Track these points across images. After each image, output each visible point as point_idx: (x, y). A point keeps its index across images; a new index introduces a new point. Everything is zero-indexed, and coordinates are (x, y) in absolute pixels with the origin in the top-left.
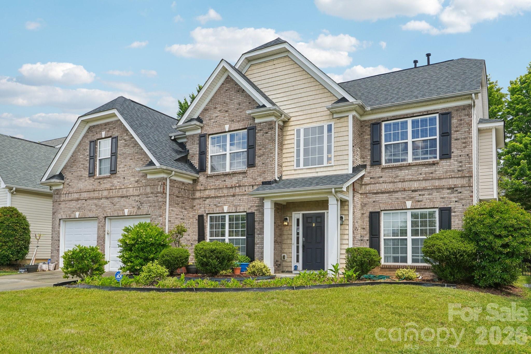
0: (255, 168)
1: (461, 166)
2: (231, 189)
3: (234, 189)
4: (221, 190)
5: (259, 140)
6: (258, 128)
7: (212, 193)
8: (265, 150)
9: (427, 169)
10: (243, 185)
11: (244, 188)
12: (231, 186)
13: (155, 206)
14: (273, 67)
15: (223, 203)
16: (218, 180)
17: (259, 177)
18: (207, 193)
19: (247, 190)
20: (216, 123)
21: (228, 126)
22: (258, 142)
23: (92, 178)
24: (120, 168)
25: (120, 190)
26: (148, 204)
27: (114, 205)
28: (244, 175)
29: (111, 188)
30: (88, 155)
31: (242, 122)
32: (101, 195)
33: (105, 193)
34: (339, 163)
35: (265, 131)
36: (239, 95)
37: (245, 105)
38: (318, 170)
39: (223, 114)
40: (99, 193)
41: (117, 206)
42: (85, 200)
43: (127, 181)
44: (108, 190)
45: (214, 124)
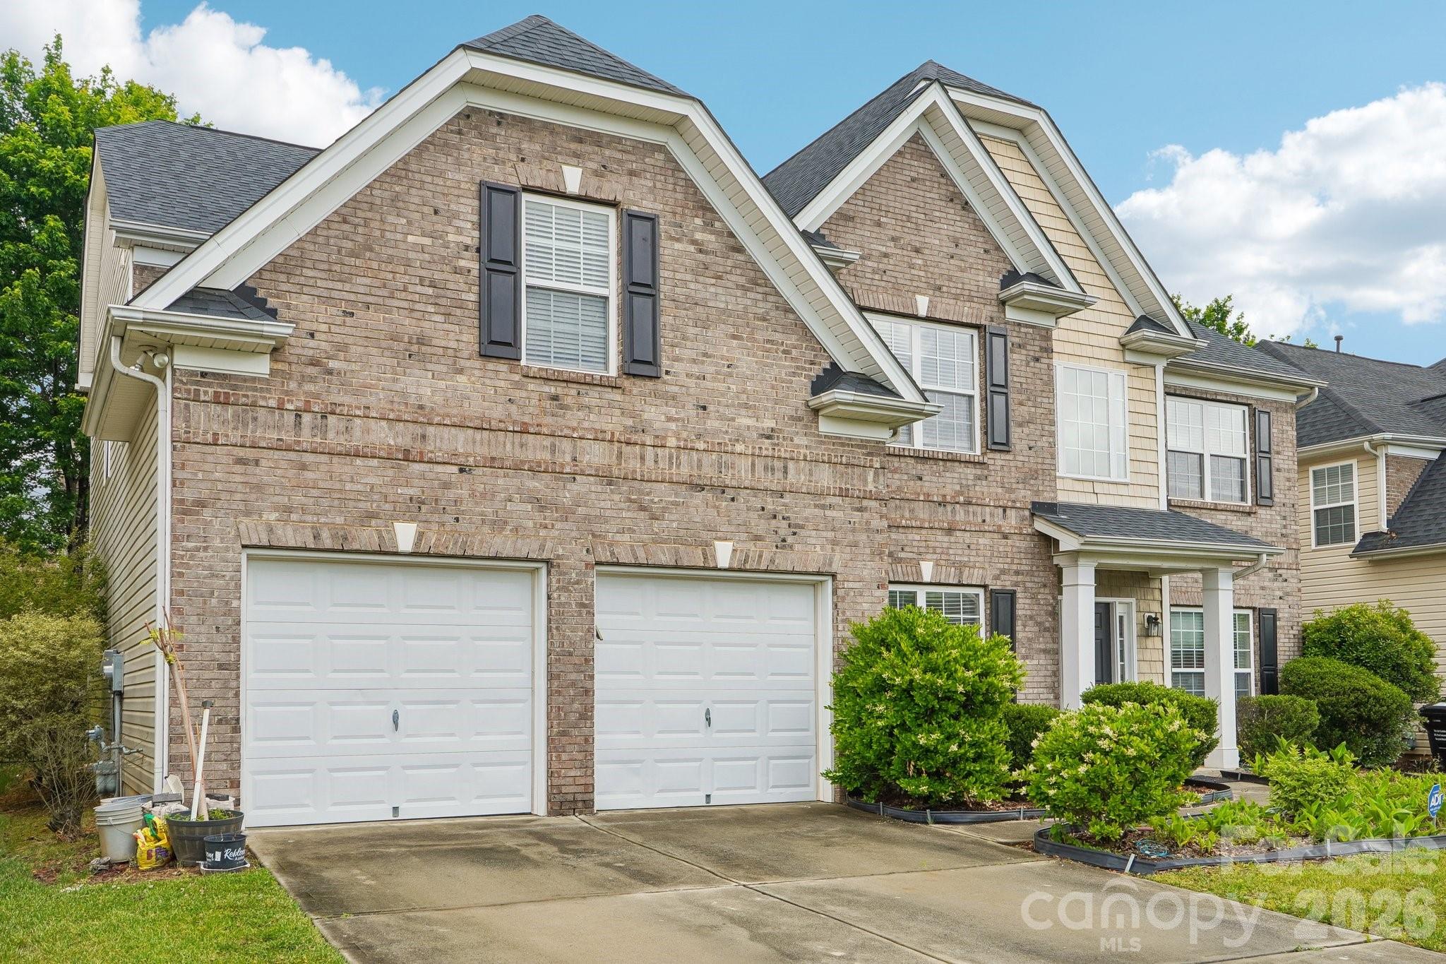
0: (1010, 457)
1: (1285, 527)
2: (941, 509)
3: (949, 508)
4: (907, 505)
5: (1018, 373)
6: (1013, 337)
8: (1033, 410)
9: (1239, 523)
10: (979, 502)
11: (979, 510)
12: (940, 499)
15: (915, 550)
17: (1021, 486)
19: (987, 519)
20: (885, 278)
21: (926, 299)
22: (1015, 379)
23: (503, 367)
24: (677, 359)
25: (684, 457)
26: (824, 534)
27: (654, 518)
28: (979, 472)
29: (634, 438)
30: (467, 248)
31: (968, 304)
32: (568, 458)
33: (596, 455)
34: (1140, 479)
35: (1032, 353)
36: (952, 211)
37: (973, 251)
38: (1098, 488)
39: (905, 252)
40: (553, 445)
41: (671, 523)
42: (455, 469)
43: (717, 424)
44: (611, 441)
45: (877, 277)
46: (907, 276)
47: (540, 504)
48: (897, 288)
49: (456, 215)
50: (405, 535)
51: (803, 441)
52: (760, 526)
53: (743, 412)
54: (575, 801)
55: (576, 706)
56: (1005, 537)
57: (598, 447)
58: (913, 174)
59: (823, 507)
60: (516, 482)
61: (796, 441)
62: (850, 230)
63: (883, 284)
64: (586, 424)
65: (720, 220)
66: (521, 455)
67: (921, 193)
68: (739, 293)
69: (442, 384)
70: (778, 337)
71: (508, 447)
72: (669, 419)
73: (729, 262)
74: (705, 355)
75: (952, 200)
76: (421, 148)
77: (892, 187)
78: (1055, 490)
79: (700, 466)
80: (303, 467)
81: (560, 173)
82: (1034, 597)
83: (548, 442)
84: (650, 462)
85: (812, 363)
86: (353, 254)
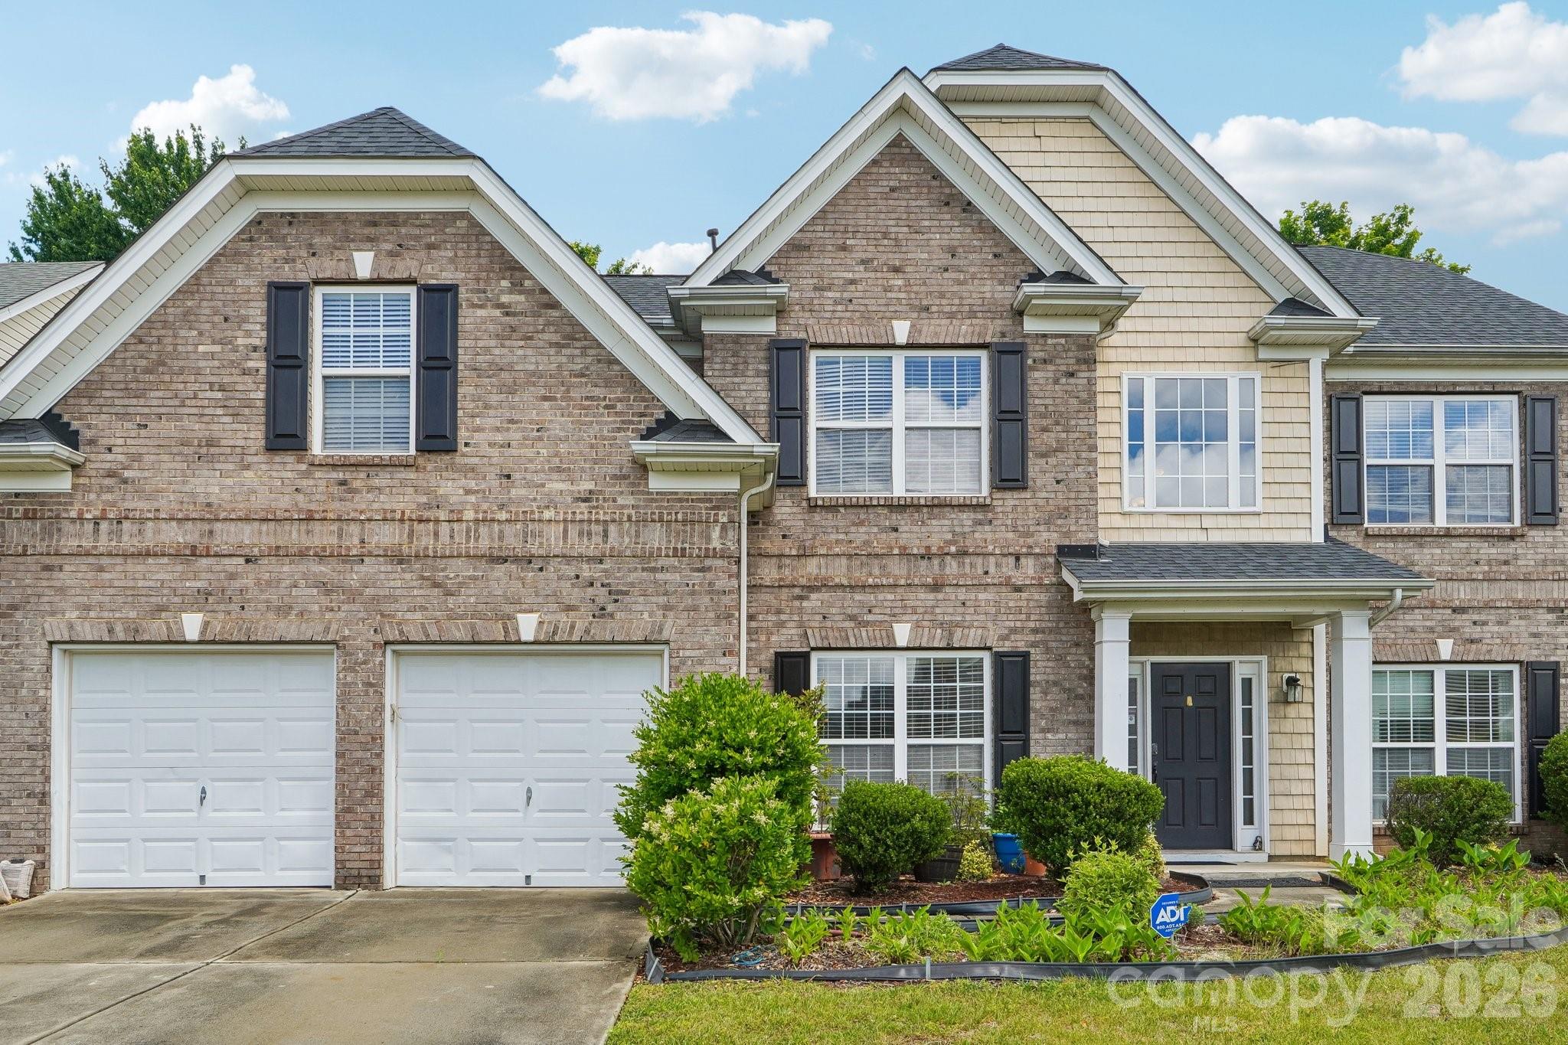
0: (1027, 494)
2: (924, 563)
3: (936, 562)
4: (876, 562)
5: (1041, 394)
6: (1035, 353)
7: (839, 570)
8: (1064, 435)
9: (1493, 551)
10: (978, 551)
11: (979, 560)
12: (923, 551)
13: (695, 609)
14: (1034, 144)
15: (888, 611)
16: (861, 523)
17: (1042, 528)
18: (812, 567)
19: (992, 570)
20: (851, 308)
21: (908, 323)
22: (1037, 401)
23: (290, 458)
24: (478, 429)
25: (483, 530)
26: (654, 599)
27: (449, 594)
28: (980, 516)
29: (426, 514)
30: (255, 349)
31: (968, 322)
32: (356, 541)
33: (387, 536)
34: (1280, 506)
35: (1063, 368)
36: (948, 216)
37: (976, 259)
38: (1207, 522)
39: (879, 275)
40: (341, 530)
41: (468, 598)
42: (241, 560)
43: (523, 492)
44: (402, 520)
45: (839, 308)
46: (883, 301)
47: (326, 588)
48: (867, 317)
49: (245, 320)
50: (192, 625)
51: (630, 500)
52: (573, 594)
53: (555, 476)
54: (359, 876)
55: (362, 783)
56: (1018, 589)
57: (387, 528)
58: (892, 183)
59: (654, 570)
60: (302, 568)
61: (620, 501)
62: (804, 261)
63: (848, 315)
64: (375, 506)
65: (531, 278)
66: (307, 542)
67: (904, 203)
68: (552, 351)
69: (229, 481)
70: (598, 392)
71: (294, 536)
72: (468, 492)
73: (541, 321)
74: (511, 421)
75: (947, 204)
76: (214, 261)
77: (863, 203)
78: (1095, 529)
79: (501, 538)
80: (101, 569)
81: (350, 261)
82: (1060, 659)
83: (335, 527)
84: (444, 537)
85: (642, 415)
86: (148, 371)
